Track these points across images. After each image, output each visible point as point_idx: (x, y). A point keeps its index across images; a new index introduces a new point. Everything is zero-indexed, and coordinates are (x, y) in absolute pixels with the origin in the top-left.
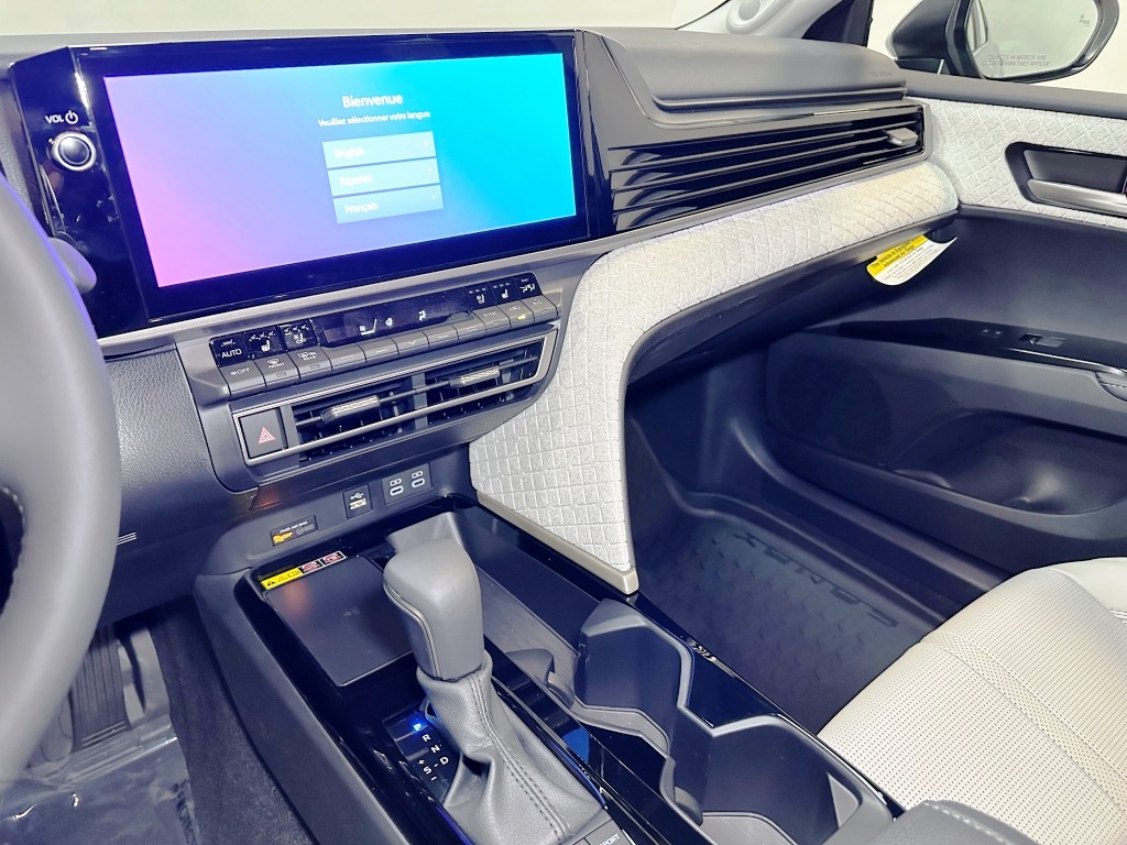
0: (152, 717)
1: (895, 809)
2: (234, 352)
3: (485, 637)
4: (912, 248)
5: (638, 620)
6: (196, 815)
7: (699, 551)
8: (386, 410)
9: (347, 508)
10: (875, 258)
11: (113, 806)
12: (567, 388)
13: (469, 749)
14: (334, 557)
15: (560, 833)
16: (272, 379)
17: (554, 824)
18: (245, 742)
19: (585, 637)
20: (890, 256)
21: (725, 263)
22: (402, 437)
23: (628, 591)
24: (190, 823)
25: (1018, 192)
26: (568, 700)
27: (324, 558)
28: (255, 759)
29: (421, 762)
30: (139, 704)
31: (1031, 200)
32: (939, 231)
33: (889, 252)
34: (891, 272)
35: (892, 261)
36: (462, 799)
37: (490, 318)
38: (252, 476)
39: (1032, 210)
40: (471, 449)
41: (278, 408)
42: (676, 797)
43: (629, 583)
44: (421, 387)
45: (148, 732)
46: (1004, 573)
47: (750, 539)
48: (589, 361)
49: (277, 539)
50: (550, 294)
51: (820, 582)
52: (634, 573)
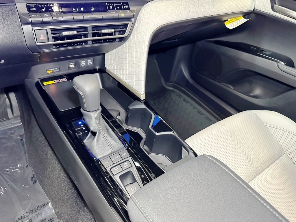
0: (15, 118)
1: (196, 155)
2: (34, 9)
3: (100, 103)
4: (238, 19)
5: (143, 106)
6: (25, 143)
7: (166, 97)
8: (80, 36)
9: (69, 67)
10: (227, 20)
11: (4, 138)
12: (134, 40)
13: (92, 129)
14: (64, 80)
15: (112, 151)
16: (45, 19)
17: (111, 148)
18: (37, 125)
19: (129, 109)
20: (232, 20)
21: (185, 11)
22: (84, 46)
23: (142, 99)
24: (24, 144)
25: (271, 8)
26: (122, 123)
27: (61, 79)
28: (39, 129)
29: (80, 131)
30: (12, 114)
31: (274, 11)
32: (247, 16)
33: (232, 19)
34: (230, 25)
35: (232, 22)
36: (89, 141)
37: (113, 13)
38: (38, 49)
39: (273, 14)
40: (105, 56)
41: (46, 29)
42: (144, 147)
43: (143, 97)
44: (90, 31)
45: (14, 121)
46: (239, 111)
47: (180, 96)
48: (141, 32)
49: (48, 72)
50: (132, 10)
51: (195, 109)
52: (145, 95)
